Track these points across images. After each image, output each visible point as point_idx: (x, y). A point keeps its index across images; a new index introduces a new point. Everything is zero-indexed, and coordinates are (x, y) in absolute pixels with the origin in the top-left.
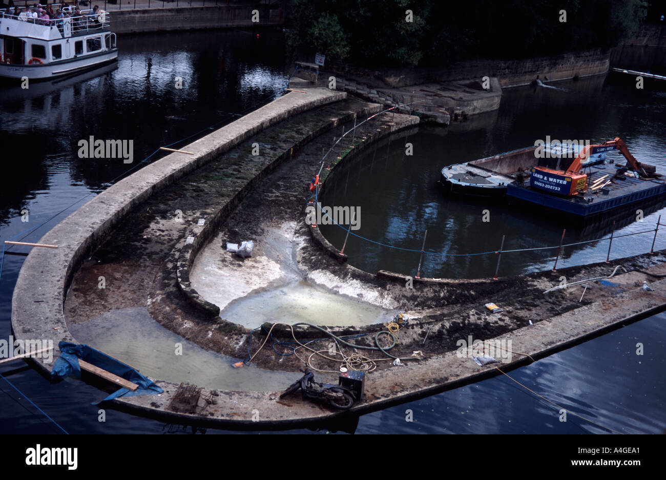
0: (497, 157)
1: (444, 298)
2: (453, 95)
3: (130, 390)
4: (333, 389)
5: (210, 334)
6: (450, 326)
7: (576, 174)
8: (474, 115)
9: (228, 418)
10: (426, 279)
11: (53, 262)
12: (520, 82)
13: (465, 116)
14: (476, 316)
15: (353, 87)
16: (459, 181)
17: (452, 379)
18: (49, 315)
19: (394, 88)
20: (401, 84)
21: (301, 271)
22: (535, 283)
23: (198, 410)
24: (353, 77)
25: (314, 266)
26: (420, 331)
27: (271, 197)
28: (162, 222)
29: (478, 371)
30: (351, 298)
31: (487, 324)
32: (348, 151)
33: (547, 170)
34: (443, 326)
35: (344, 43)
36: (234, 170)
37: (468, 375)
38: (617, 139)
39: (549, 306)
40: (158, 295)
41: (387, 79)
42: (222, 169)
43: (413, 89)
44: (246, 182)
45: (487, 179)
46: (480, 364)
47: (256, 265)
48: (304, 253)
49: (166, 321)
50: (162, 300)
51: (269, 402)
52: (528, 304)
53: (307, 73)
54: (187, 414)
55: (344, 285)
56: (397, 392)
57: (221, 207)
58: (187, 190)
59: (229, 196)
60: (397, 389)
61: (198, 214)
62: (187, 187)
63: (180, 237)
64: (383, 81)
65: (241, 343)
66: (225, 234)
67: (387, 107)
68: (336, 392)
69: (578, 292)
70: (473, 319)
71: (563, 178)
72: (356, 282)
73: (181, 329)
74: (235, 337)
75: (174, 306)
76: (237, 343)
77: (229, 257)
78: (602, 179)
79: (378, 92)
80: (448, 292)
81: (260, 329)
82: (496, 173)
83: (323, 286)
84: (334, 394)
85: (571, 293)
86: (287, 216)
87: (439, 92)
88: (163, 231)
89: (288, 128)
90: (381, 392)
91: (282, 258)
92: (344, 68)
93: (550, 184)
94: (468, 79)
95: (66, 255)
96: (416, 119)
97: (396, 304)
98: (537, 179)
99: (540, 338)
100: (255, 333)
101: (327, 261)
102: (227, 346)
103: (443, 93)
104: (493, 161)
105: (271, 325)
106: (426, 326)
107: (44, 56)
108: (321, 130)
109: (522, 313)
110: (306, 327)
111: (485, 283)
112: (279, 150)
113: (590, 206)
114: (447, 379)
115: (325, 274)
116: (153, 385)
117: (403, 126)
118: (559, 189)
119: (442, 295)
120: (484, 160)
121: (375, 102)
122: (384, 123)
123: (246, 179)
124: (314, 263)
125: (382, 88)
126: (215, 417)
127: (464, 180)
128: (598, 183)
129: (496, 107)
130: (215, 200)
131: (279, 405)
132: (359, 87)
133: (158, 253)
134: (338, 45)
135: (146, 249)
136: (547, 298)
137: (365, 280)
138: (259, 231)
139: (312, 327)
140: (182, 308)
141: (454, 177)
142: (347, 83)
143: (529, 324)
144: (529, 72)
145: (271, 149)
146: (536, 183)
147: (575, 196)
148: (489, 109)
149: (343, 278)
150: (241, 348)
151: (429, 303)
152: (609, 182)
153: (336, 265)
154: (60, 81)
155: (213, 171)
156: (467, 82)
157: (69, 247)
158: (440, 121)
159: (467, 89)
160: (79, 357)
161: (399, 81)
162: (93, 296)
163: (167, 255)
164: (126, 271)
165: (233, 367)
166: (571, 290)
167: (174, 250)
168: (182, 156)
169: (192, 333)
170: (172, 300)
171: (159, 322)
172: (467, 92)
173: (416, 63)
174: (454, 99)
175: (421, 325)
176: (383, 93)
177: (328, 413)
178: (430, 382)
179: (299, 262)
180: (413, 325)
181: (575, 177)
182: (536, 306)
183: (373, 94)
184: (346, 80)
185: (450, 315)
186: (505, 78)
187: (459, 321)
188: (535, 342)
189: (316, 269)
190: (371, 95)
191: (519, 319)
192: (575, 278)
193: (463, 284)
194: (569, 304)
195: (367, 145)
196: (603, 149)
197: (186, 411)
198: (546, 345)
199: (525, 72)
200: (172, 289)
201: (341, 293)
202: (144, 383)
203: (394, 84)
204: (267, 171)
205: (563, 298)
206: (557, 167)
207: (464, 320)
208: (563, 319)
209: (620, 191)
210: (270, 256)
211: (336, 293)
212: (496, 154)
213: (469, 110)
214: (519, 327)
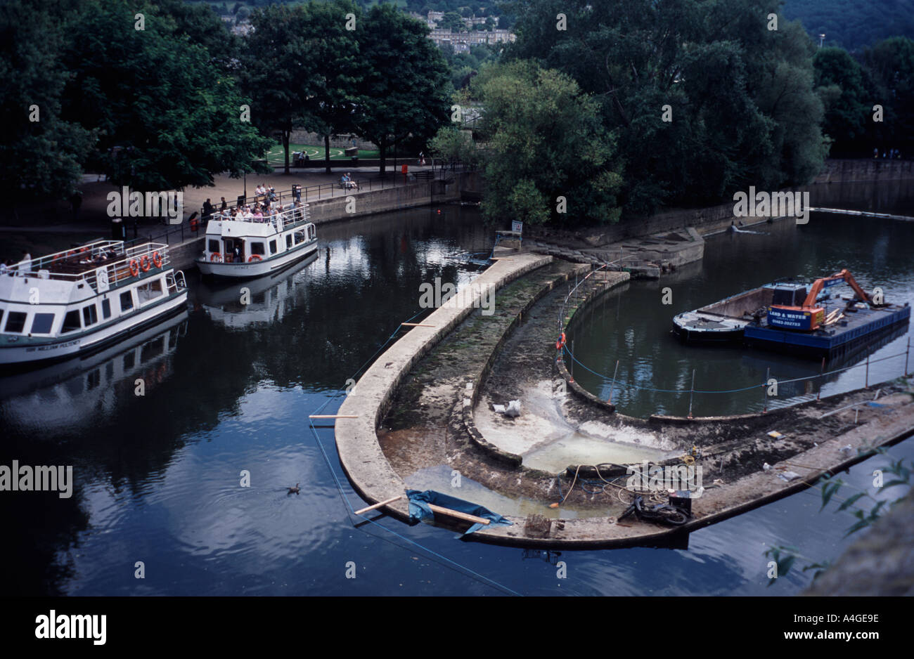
0: (723, 302)
1: (720, 435)
2: (657, 248)
3: (484, 524)
4: (666, 509)
5: (519, 482)
6: (741, 456)
7: (814, 308)
8: (680, 266)
9: (580, 540)
10: (698, 418)
11: (361, 429)
12: (716, 230)
13: (673, 269)
14: (763, 444)
15: (556, 250)
16: (695, 327)
17: (766, 495)
18: (381, 472)
19: (596, 247)
20: (602, 243)
21: (571, 424)
22: (804, 413)
23: (551, 535)
24: (554, 240)
25: (584, 419)
26: (714, 462)
27: (518, 359)
28: (433, 389)
29: (787, 486)
30: (629, 444)
31: (775, 450)
32: (574, 311)
33: (783, 308)
34: (734, 456)
35: (544, 207)
36: (476, 338)
37: (779, 490)
38: (844, 271)
39: (828, 429)
40: (456, 453)
41: (588, 239)
42: (464, 338)
43: (615, 246)
44: (492, 348)
45: (722, 323)
46: (786, 481)
47: (527, 423)
48: (569, 408)
49: (473, 474)
50: (462, 456)
51: (610, 525)
52: (807, 429)
53: (509, 241)
54: (543, 539)
55: (618, 432)
56: (720, 509)
57: (480, 372)
58: (441, 359)
59: (482, 361)
60: (719, 506)
61: (462, 380)
62: (440, 357)
63: (455, 402)
64: (584, 240)
65: (551, 487)
66: (488, 397)
67: (594, 266)
68: (670, 510)
69: (851, 415)
70: (760, 447)
71: (802, 313)
72: (630, 429)
73: (489, 480)
74: (544, 482)
75: (476, 461)
76: (547, 487)
77: (499, 417)
78: (834, 313)
79: (581, 252)
80: (722, 428)
81: (565, 472)
82: (728, 317)
83: (598, 436)
84: (669, 512)
85: (845, 417)
86: (540, 375)
87: (641, 247)
88: (437, 397)
89: (509, 295)
90: (707, 510)
91: (549, 415)
92: (543, 233)
93: (789, 320)
94: (665, 231)
95: (368, 423)
96: (627, 275)
97: (674, 445)
98: (775, 317)
99: (833, 454)
100: (561, 476)
101: (596, 412)
102: (538, 490)
103: (647, 247)
104: (720, 306)
105: (576, 468)
106: (718, 457)
107: (262, 252)
108: (540, 293)
109: (805, 438)
110: (608, 466)
111: (756, 417)
112: (509, 316)
113: (833, 339)
114: (761, 495)
115: (596, 424)
116: (502, 519)
117: (616, 283)
118: (799, 325)
119: (717, 432)
120: (711, 306)
121: (581, 262)
122: (597, 282)
123: (491, 344)
124: (583, 415)
125: (583, 248)
126: (568, 540)
127: (699, 326)
128: (831, 319)
129: (701, 256)
130: (471, 366)
131: (620, 527)
132: (562, 249)
133: (439, 418)
134: (538, 209)
135: (427, 414)
136: (823, 423)
137: (638, 425)
138: (519, 391)
139: (613, 465)
140: (485, 461)
141: (688, 324)
142: (549, 246)
143: (814, 446)
144: (723, 219)
145: (502, 315)
146: (774, 321)
147: (816, 330)
148: (694, 259)
149: (616, 426)
150: (552, 491)
151: (706, 441)
152: (841, 316)
153: (605, 415)
154: (277, 275)
155: (457, 340)
156: (665, 234)
157: (367, 415)
158: (650, 274)
159: (669, 241)
160: (427, 502)
161: (600, 239)
162: (397, 459)
163: (448, 419)
164: (417, 436)
165: (550, 508)
166: (844, 414)
167: (453, 413)
168: (426, 329)
169: (500, 483)
170: (472, 456)
171: (467, 476)
172: (669, 244)
173: (617, 219)
174: (659, 252)
175: (714, 456)
176: (586, 253)
177: (666, 530)
178: (747, 499)
179: (566, 417)
180: (706, 456)
181: (813, 311)
182: (816, 430)
183: (578, 255)
184: (548, 244)
185: (739, 445)
186: (700, 227)
187: (748, 450)
188: (830, 459)
189: (586, 421)
190: (576, 256)
191: (804, 443)
192: (840, 405)
193: (735, 420)
194: (847, 426)
195: (588, 304)
196: (833, 283)
197: (541, 537)
198: (841, 460)
199: (720, 219)
200: (468, 446)
201: (617, 440)
202: (495, 518)
203: (595, 243)
204: (507, 336)
205: (838, 421)
206: (793, 304)
207: (752, 448)
208: (849, 437)
209: (856, 323)
210: (536, 414)
211: (612, 441)
212: (722, 299)
213: (675, 261)
214: (807, 449)
